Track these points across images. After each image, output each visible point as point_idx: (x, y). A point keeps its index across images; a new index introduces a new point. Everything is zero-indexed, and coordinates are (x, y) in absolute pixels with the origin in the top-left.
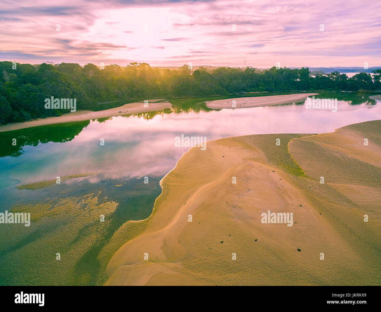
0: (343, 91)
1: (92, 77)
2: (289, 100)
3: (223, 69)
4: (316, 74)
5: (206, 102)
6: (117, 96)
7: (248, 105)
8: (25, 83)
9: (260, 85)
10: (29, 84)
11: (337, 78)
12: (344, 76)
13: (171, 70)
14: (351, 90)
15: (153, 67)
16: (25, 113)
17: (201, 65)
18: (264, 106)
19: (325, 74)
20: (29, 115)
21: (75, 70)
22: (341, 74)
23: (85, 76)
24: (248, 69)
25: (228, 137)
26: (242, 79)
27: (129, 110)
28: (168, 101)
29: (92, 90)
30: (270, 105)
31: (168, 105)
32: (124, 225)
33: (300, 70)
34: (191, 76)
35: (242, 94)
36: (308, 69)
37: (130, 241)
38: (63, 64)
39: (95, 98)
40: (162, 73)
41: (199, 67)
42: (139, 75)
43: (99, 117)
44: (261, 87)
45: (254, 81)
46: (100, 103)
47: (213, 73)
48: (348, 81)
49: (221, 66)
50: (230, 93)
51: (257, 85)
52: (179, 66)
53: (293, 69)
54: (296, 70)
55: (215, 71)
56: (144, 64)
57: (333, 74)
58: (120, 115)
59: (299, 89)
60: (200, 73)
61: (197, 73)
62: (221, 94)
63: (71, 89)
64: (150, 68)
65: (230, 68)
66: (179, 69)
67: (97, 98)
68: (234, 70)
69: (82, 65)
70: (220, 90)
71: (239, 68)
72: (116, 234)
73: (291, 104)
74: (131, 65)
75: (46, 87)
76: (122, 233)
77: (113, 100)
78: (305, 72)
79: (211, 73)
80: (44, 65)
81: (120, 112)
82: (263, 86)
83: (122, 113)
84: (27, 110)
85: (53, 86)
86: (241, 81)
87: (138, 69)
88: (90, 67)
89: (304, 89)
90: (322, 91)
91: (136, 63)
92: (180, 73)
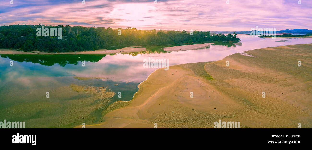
0: (224, 42)
1: (110, 34)
2: (203, 46)
3: (172, 31)
4: (212, 34)
5: (164, 48)
6: (120, 44)
7: (184, 49)
8: (83, 35)
9: (190, 39)
10: (85, 36)
11: (221, 36)
12: (223, 35)
13: (147, 31)
14: (227, 41)
15: (138, 30)
16: (81, 48)
17: (161, 29)
18: (192, 49)
19: (216, 34)
20: (83, 49)
21: (103, 30)
22: (222, 34)
23: (107, 33)
24: (183, 31)
25: (175, 65)
26: (181, 36)
27: (125, 50)
28: (144, 47)
29: (109, 40)
30: (195, 49)
31: (144, 49)
32: (116, 102)
33: (206, 32)
34: (156, 35)
35: (181, 44)
36: (209, 32)
37: (119, 109)
38: (99, 27)
39: (110, 44)
40: (142, 33)
41: (160, 30)
42: (131, 34)
43: (111, 53)
44: (190, 40)
45: (187, 37)
46: (112, 46)
47: (167, 33)
48: (225, 37)
49: (171, 30)
50: (176, 43)
51: (188, 39)
52: (150, 30)
53: (203, 32)
54: (205, 32)
55: (168, 32)
56: (134, 28)
57: (219, 34)
58: (120, 53)
59: (206, 41)
60: (161, 34)
61: (159, 33)
62: (171, 44)
63: (100, 39)
64: (136, 30)
65: (175, 31)
66: (150, 31)
67: (111, 44)
68: (177, 32)
69: (106, 28)
70: (170, 42)
71: (179, 31)
72: (112, 105)
73: (204, 48)
74: (128, 29)
75: (91, 37)
76: (115, 105)
77: (118, 45)
78: (208, 33)
79: (166, 33)
80: (92, 28)
81: (121, 51)
82: (191, 40)
83: (122, 52)
84: (82, 46)
85: (93, 37)
86: (180, 37)
87: (131, 30)
88: (110, 29)
89: (209, 41)
90: (216, 42)
91: (130, 28)
92: (151, 33)
